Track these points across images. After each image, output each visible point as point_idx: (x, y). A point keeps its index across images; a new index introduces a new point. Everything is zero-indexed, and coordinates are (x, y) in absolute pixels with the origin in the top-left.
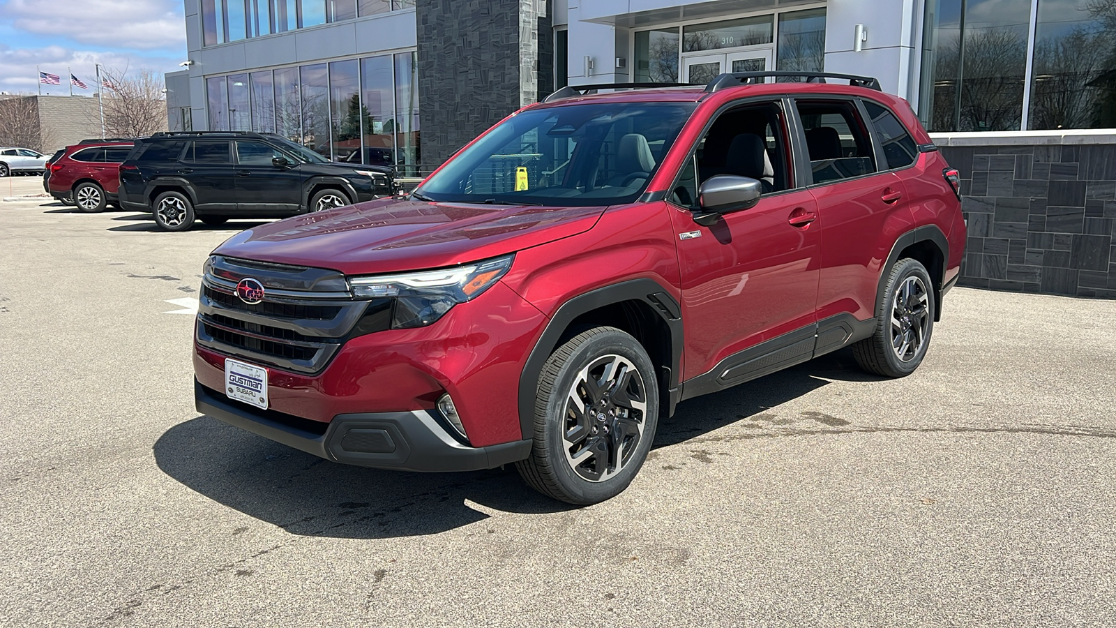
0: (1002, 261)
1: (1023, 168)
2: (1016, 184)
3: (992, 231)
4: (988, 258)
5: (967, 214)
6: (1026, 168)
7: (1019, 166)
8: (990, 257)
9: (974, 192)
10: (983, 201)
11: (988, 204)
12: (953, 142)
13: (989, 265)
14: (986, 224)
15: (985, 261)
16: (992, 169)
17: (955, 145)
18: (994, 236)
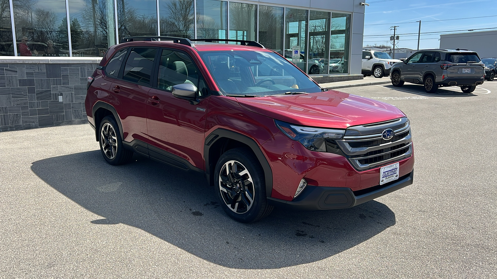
0: (80, 112)
1: (83, 72)
2: (81, 79)
3: (74, 100)
4: (74, 112)
5: (62, 93)
6: (85, 73)
7: (82, 72)
8: (75, 111)
9: (63, 84)
10: (68, 87)
11: (71, 88)
12: (52, 62)
13: (75, 114)
14: (71, 97)
15: (73, 113)
16: (70, 73)
17: (53, 63)
18: (75, 102)
